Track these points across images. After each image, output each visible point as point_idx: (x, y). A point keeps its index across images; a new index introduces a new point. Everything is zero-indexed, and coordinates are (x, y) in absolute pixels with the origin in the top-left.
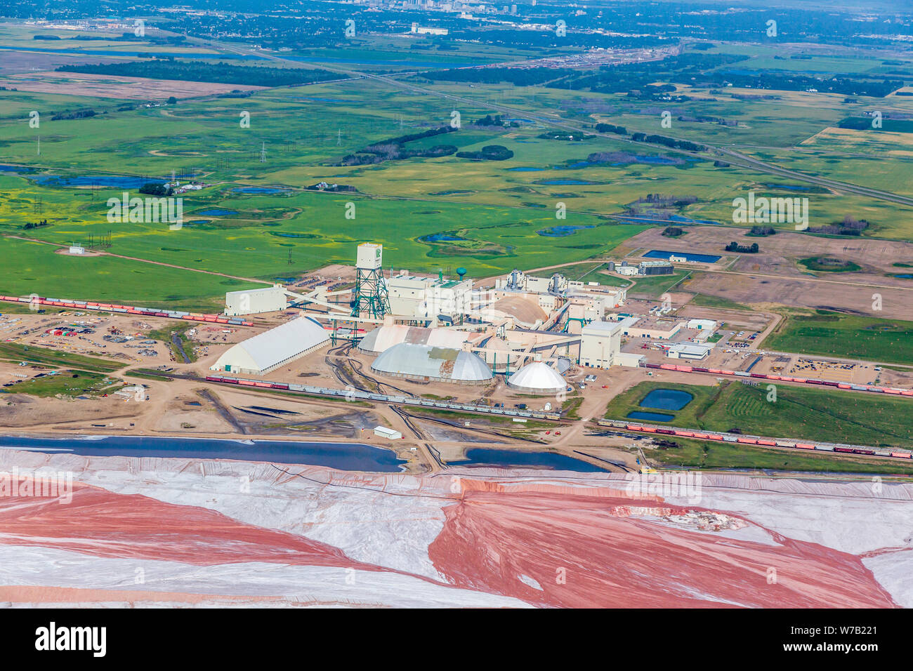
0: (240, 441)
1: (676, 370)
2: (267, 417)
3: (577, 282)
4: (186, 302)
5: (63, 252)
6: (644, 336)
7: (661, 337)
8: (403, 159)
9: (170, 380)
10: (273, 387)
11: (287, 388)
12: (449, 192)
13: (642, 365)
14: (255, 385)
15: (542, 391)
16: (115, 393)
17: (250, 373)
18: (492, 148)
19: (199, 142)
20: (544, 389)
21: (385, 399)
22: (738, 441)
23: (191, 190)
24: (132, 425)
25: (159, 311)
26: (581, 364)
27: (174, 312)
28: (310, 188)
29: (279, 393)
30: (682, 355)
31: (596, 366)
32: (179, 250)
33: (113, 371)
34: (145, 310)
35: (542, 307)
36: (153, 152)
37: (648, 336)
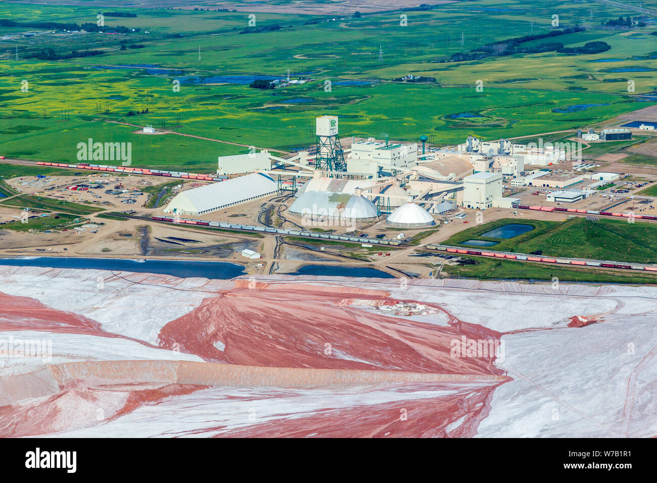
0: (135, 260)
1: (540, 210)
2: (174, 245)
3: (520, 146)
4: (198, 166)
5: (140, 132)
6: (544, 185)
7: (557, 186)
8: (506, 55)
9: (126, 220)
10: (198, 223)
11: (208, 224)
12: (515, 80)
13: (515, 207)
14: (185, 222)
15: (409, 226)
16: (75, 228)
17: (191, 214)
18: (594, 44)
19: (345, 47)
20: (410, 224)
21: (275, 231)
22: (527, 260)
23: (296, 84)
24: (66, 249)
25: (167, 172)
26: (464, 207)
27: (177, 173)
28: (397, 80)
29: (201, 228)
30: (557, 199)
31: (475, 208)
32: (232, 129)
33: (89, 214)
34: (157, 171)
35: (473, 165)
36: (297, 57)
37: (548, 186)
